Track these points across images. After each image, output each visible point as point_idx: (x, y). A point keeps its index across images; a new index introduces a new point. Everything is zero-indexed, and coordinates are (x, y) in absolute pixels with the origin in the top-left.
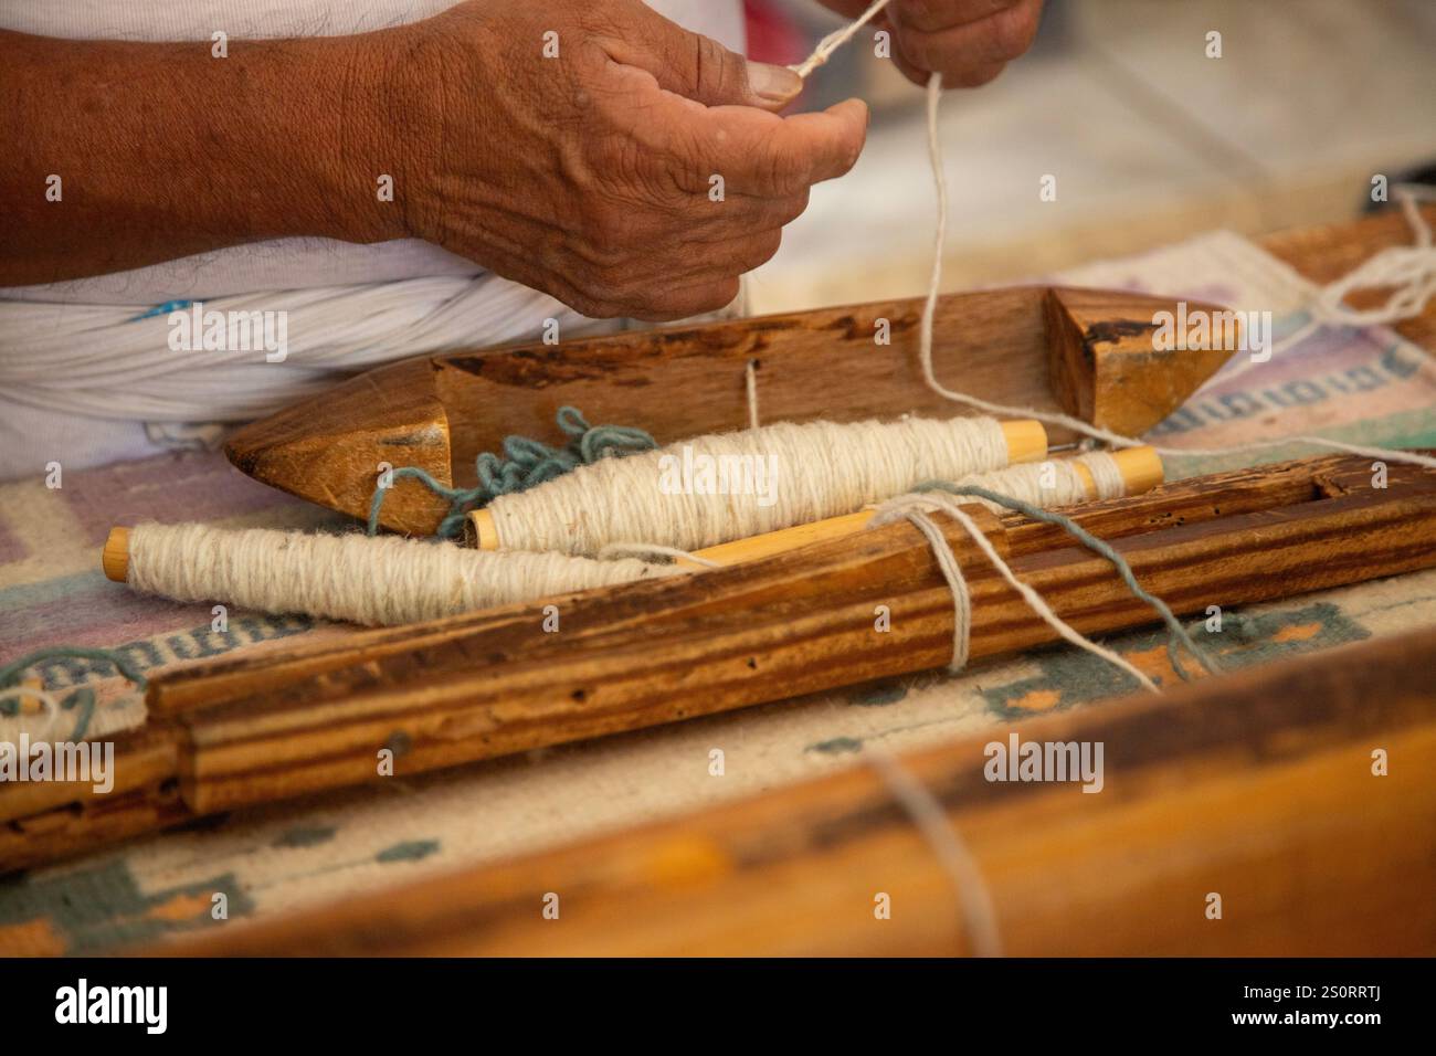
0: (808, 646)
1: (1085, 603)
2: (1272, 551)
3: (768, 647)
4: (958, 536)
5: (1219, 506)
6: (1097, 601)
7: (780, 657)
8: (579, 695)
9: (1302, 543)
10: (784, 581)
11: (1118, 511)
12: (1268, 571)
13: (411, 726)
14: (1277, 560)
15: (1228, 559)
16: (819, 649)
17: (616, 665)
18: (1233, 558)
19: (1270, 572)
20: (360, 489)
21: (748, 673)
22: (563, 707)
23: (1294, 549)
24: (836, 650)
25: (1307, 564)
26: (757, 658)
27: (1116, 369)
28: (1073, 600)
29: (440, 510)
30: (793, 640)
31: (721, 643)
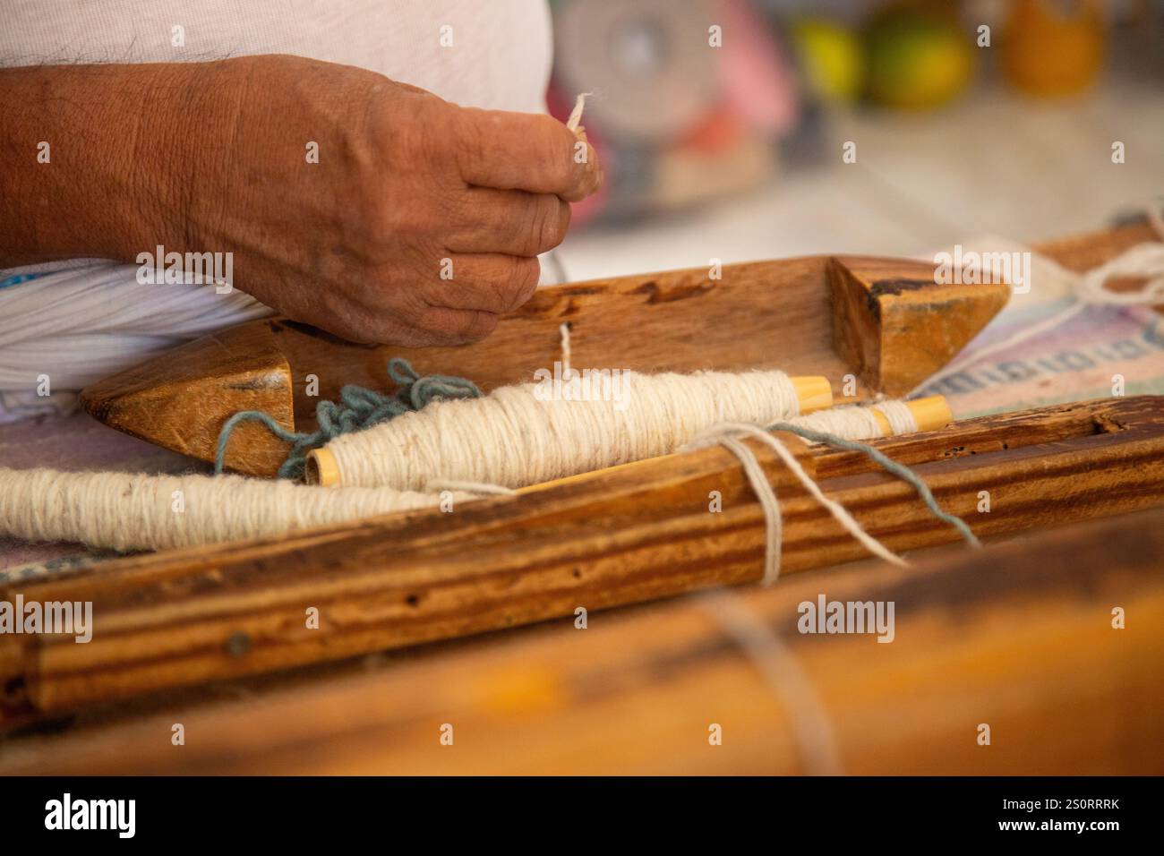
0: (629, 557)
1: (888, 522)
2: (1060, 478)
3: (592, 557)
4: (768, 458)
5: (1007, 441)
6: (899, 521)
7: (603, 566)
8: (412, 600)
9: (1088, 472)
10: (605, 497)
11: (915, 444)
12: (1056, 497)
13: (251, 627)
14: (1063, 487)
15: (1019, 484)
16: (640, 560)
17: (449, 571)
18: (1024, 484)
19: (1058, 498)
20: (207, 433)
21: (572, 582)
22: (397, 610)
23: (1080, 476)
24: (657, 561)
25: (1091, 492)
26: (582, 568)
27: (899, 318)
28: (877, 520)
29: (282, 451)
30: (614, 550)
31: (547, 552)
